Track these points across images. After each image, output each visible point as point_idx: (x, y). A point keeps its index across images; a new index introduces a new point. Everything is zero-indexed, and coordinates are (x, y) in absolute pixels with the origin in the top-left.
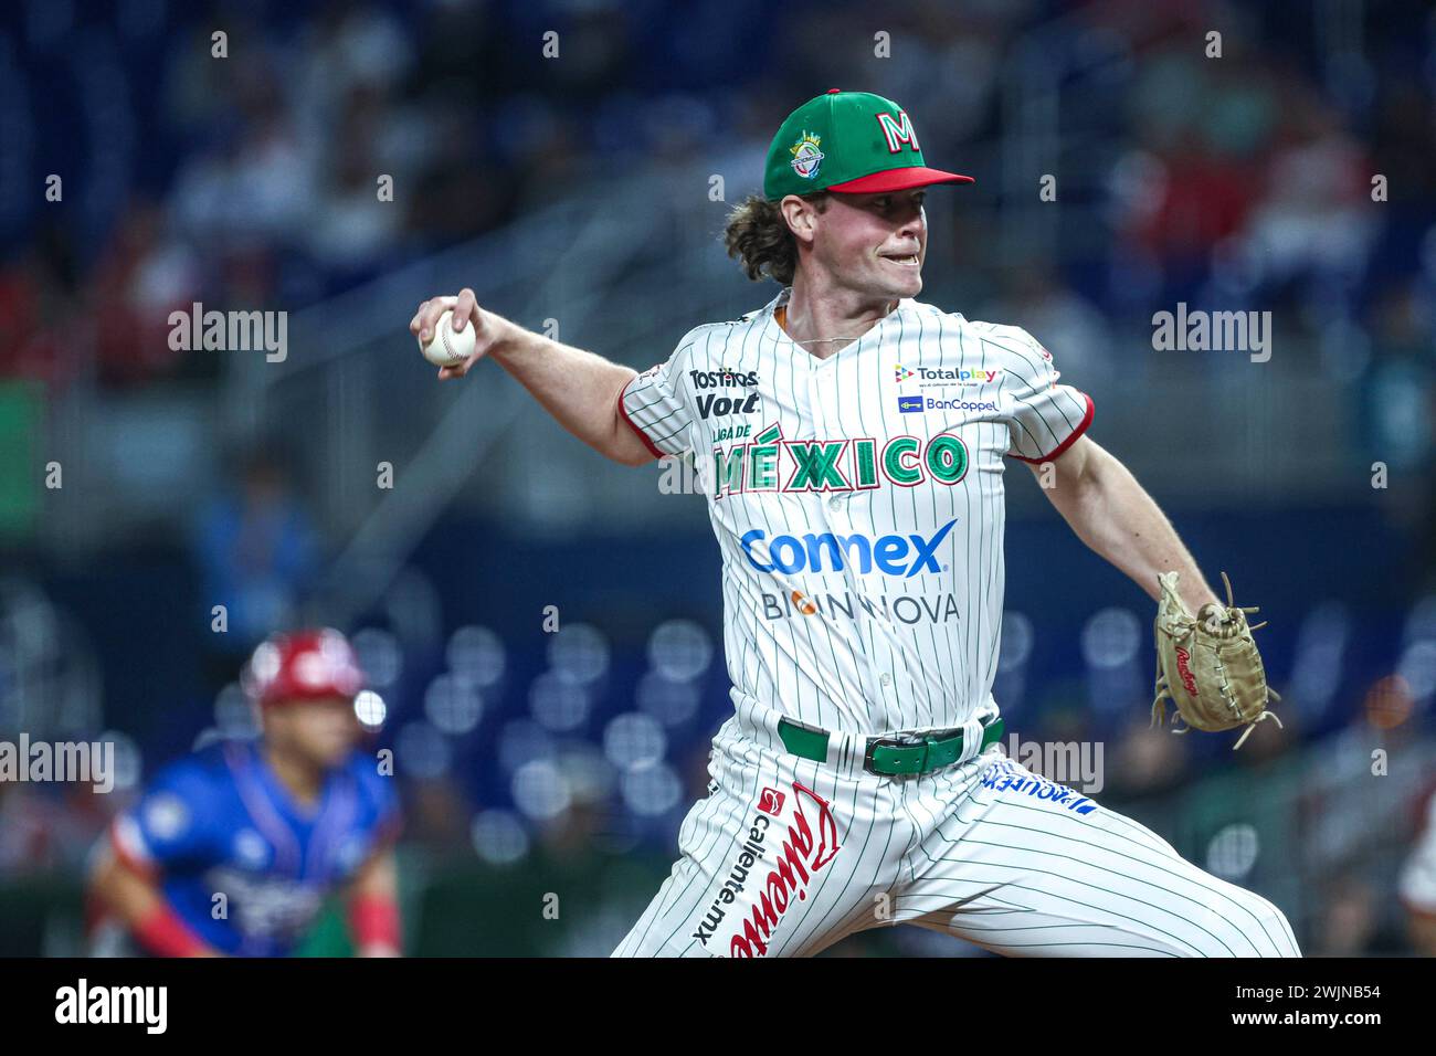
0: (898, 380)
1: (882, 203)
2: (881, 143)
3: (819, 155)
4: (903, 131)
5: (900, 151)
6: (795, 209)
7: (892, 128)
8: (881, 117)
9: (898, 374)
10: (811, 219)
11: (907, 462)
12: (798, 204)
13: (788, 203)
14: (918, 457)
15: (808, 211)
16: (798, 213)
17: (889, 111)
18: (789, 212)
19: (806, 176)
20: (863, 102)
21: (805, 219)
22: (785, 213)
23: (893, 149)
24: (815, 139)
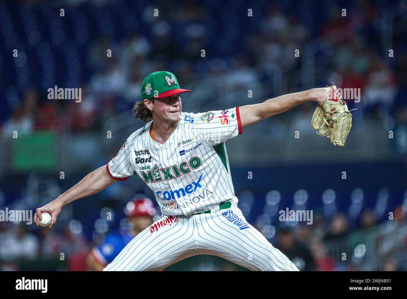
0: (179, 146)
1: (168, 99)
2: (166, 84)
3: (151, 89)
4: (172, 80)
5: (171, 85)
6: (147, 102)
7: (169, 80)
8: (166, 77)
9: (179, 145)
10: (151, 105)
11: (186, 168)
12: (148, 101)
13: (146, 101)
14: (187, 166)
15: (151, 103)
16: (148, 103)
17: (168, 75)
18: (146, 103)
19: (149, 94)
20: (161, 74)
21: (150, 105)
22: (145, 104)
23: (169, 85)
24: (150, 85)
